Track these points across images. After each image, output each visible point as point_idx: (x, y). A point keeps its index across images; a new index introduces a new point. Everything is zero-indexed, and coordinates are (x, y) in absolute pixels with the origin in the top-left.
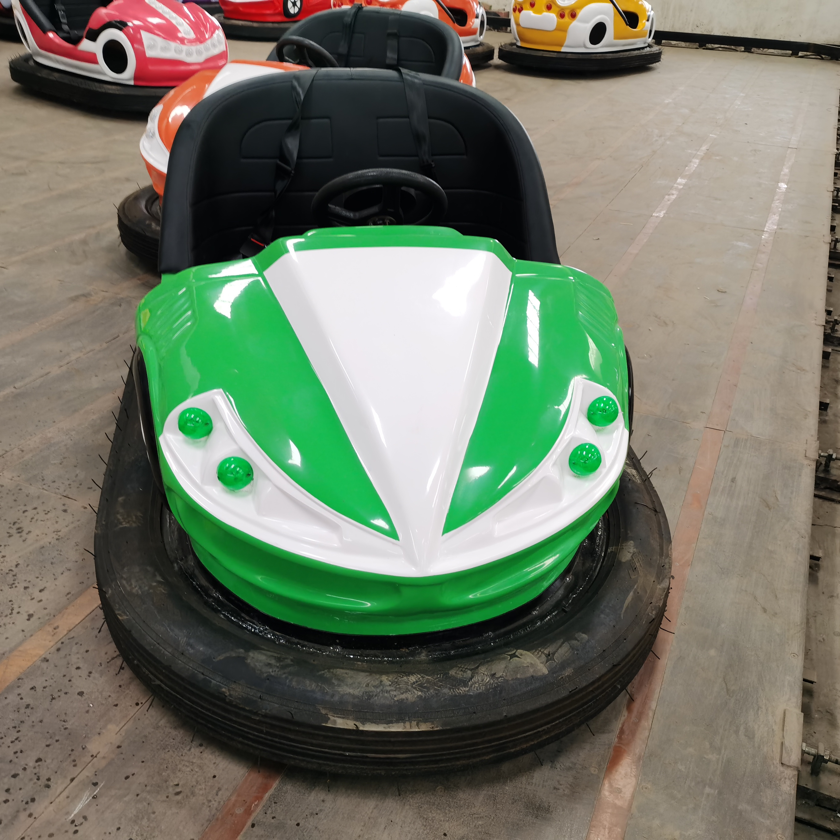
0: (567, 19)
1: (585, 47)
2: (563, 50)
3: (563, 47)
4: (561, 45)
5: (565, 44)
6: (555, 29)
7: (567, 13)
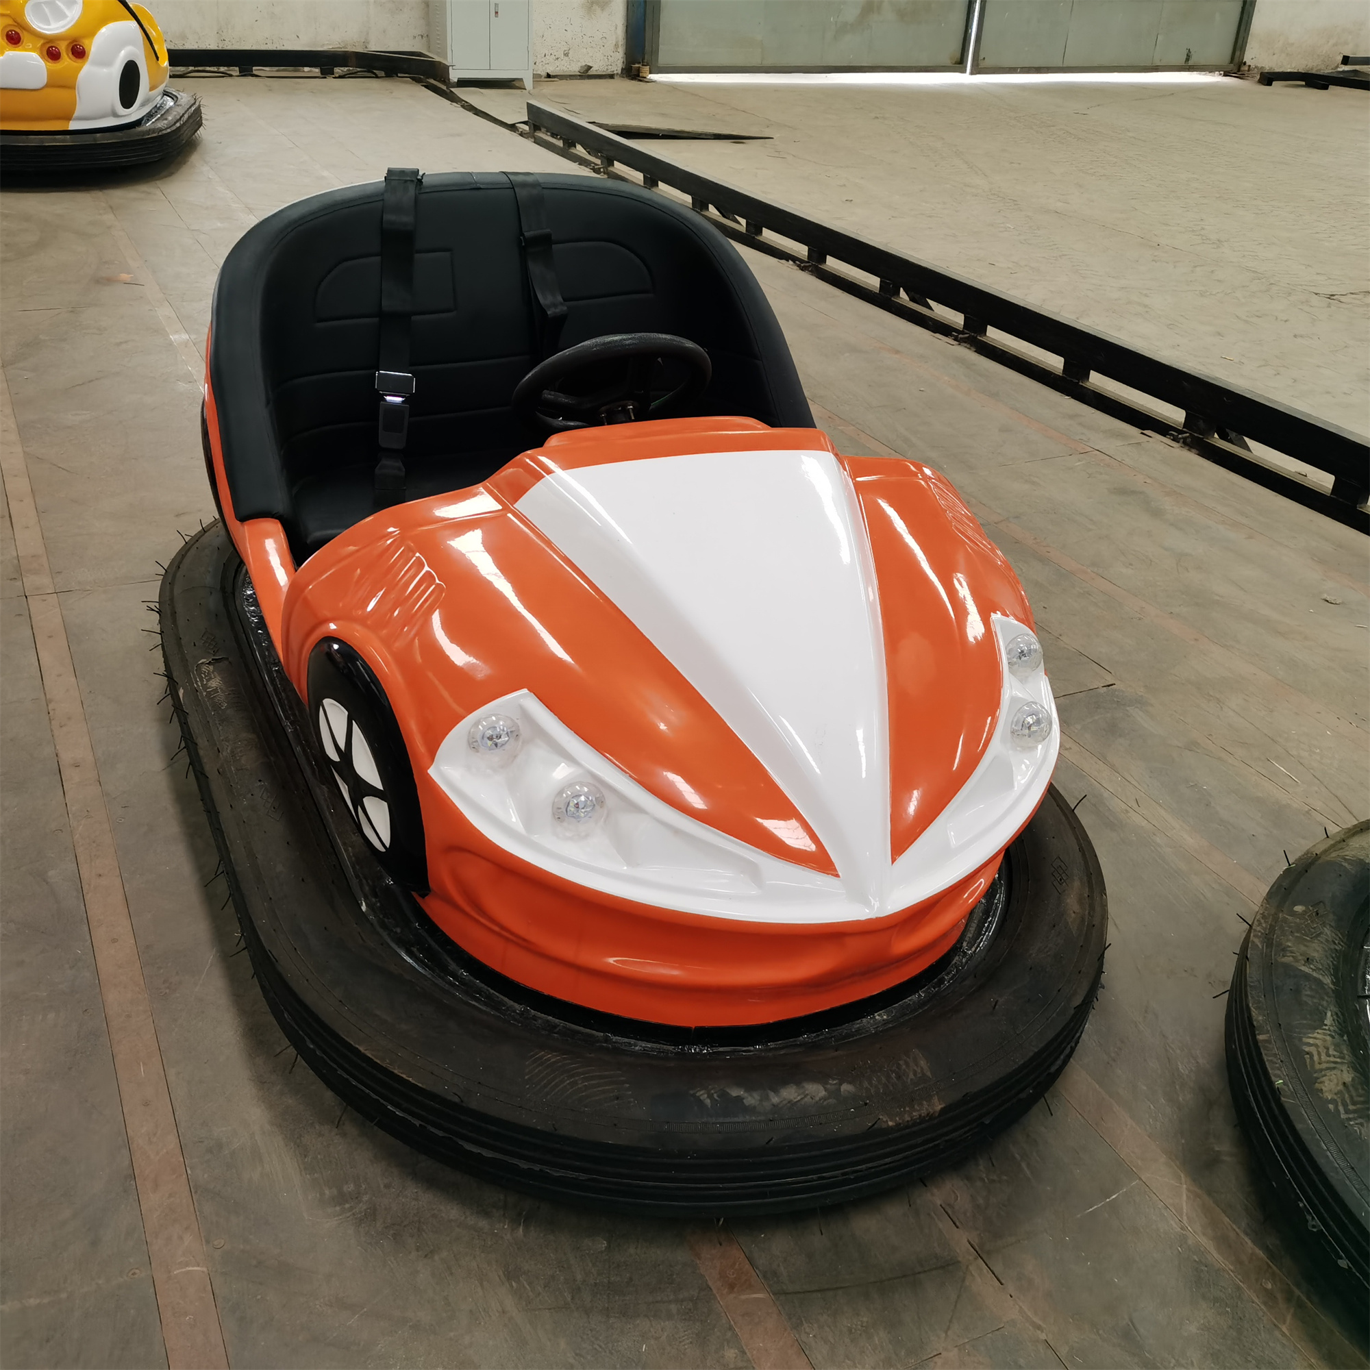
0: (67, 60)
1: (115, 115)
2: (73, 126)
3: (71, 122)
4: (68, 118)
5: (76, 114)
6: (47, 86)
7: (63, 47)
